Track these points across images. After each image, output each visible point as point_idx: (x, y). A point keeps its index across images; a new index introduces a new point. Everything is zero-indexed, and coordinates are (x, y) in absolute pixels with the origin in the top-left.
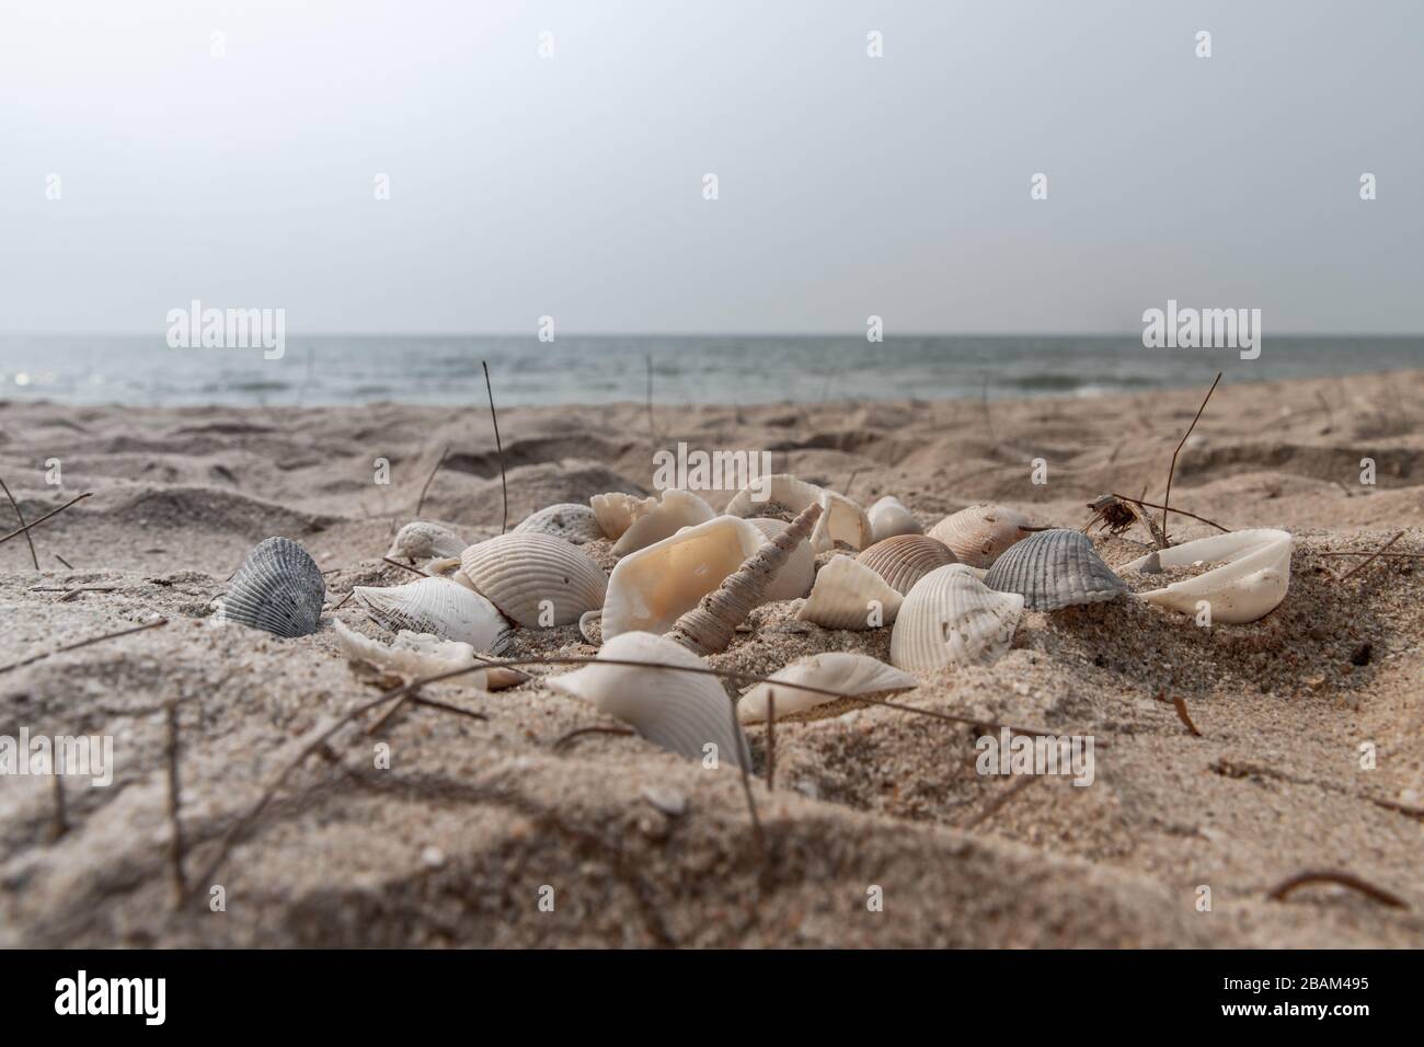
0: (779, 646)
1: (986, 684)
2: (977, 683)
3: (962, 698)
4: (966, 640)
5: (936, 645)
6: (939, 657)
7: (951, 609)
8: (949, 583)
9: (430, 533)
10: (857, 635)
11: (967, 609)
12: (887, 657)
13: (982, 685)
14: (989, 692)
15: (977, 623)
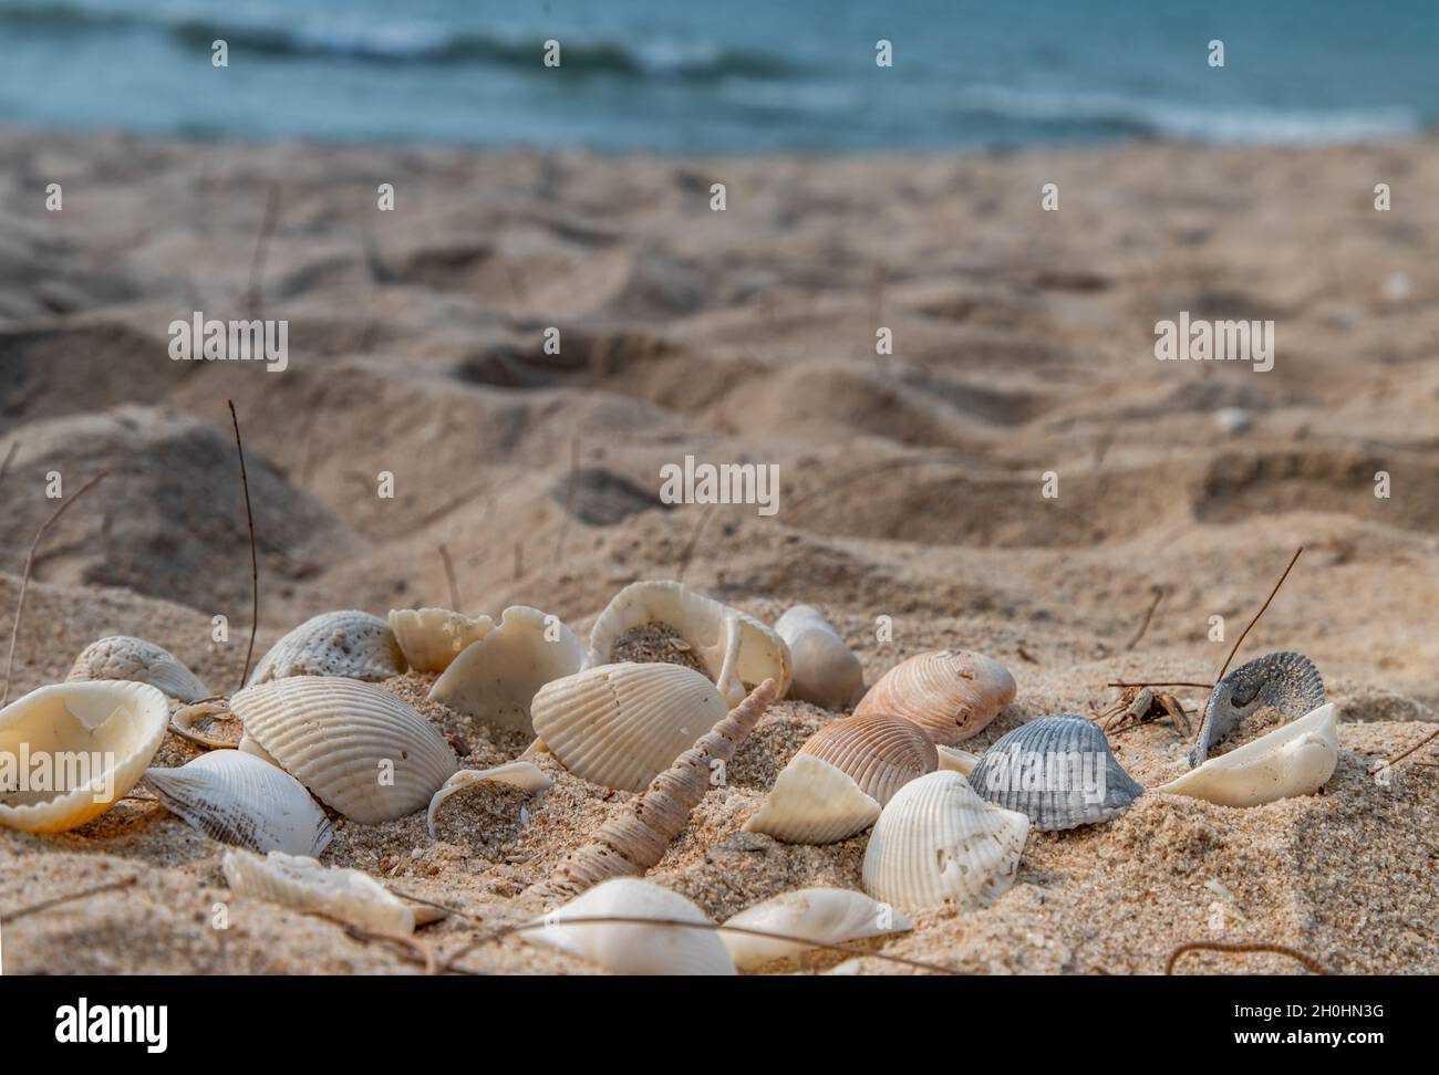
0: (733, 868)
1: (999, 934)
2: (991, 934)
3: (976, 951)
4: (965, 873)
5: (929, 875)
6: (932, 890)
7: (947, 835)
8: (944, 800)
9: (143, 655)
10: (821, 851)
11: (966, 834)
12: (859, 882)
13: (995, 936)
14: (1004, 945)
15: (977, 851)
